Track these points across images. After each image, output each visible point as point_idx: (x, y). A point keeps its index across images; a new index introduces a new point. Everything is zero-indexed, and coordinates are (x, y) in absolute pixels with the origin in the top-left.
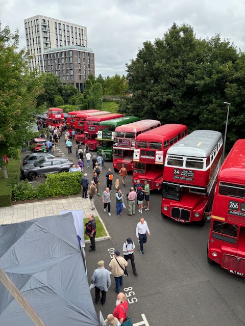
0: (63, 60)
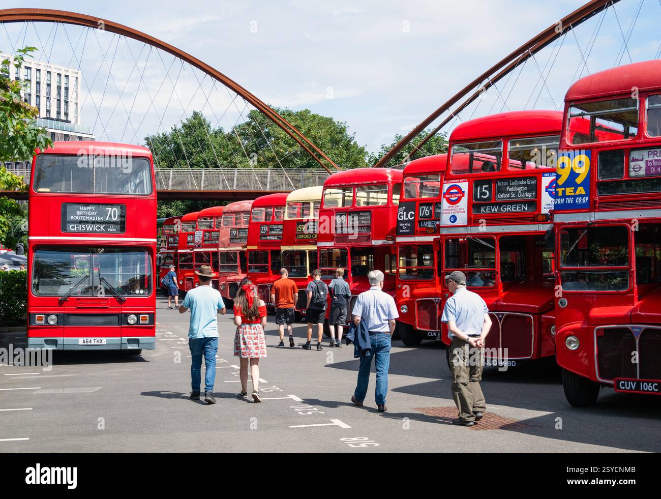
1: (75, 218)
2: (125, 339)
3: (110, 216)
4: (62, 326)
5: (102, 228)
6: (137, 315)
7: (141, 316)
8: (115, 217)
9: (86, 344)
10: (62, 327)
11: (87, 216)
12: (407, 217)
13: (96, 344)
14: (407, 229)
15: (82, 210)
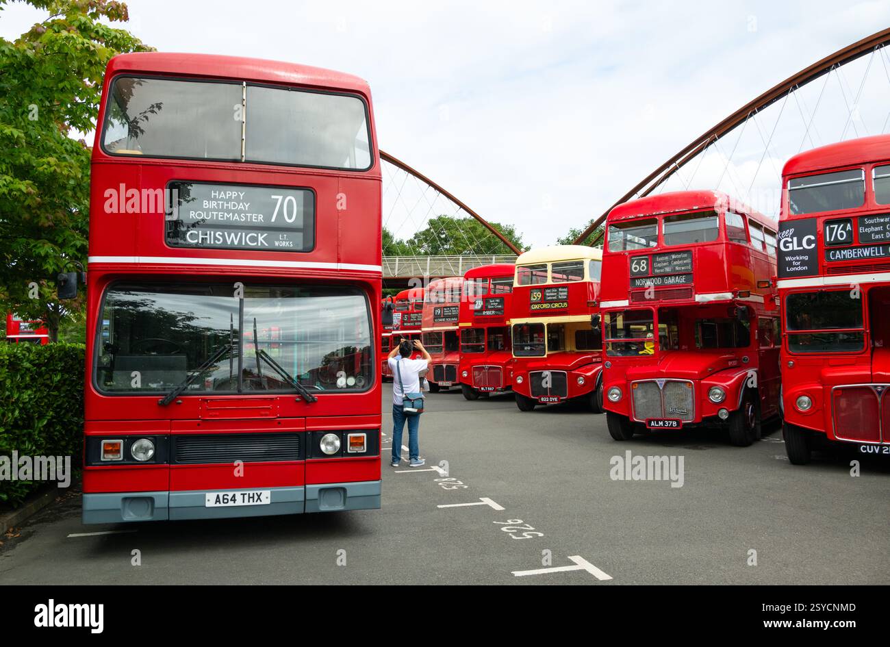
1: (199, 215)
2: (313, 488)
3: (280, 213)
4: (165, 464)
5: (260, 239)
6: (341, 434)
7: (349, 435)
8: (290, 216)
9: (222, 505)
10: (166, 468)
11: (228, 211)
12: (800, 244)
13: (246, 503)
14: (801, 265)
15: (215, 199)
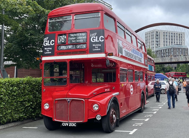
0: (167, 53)
